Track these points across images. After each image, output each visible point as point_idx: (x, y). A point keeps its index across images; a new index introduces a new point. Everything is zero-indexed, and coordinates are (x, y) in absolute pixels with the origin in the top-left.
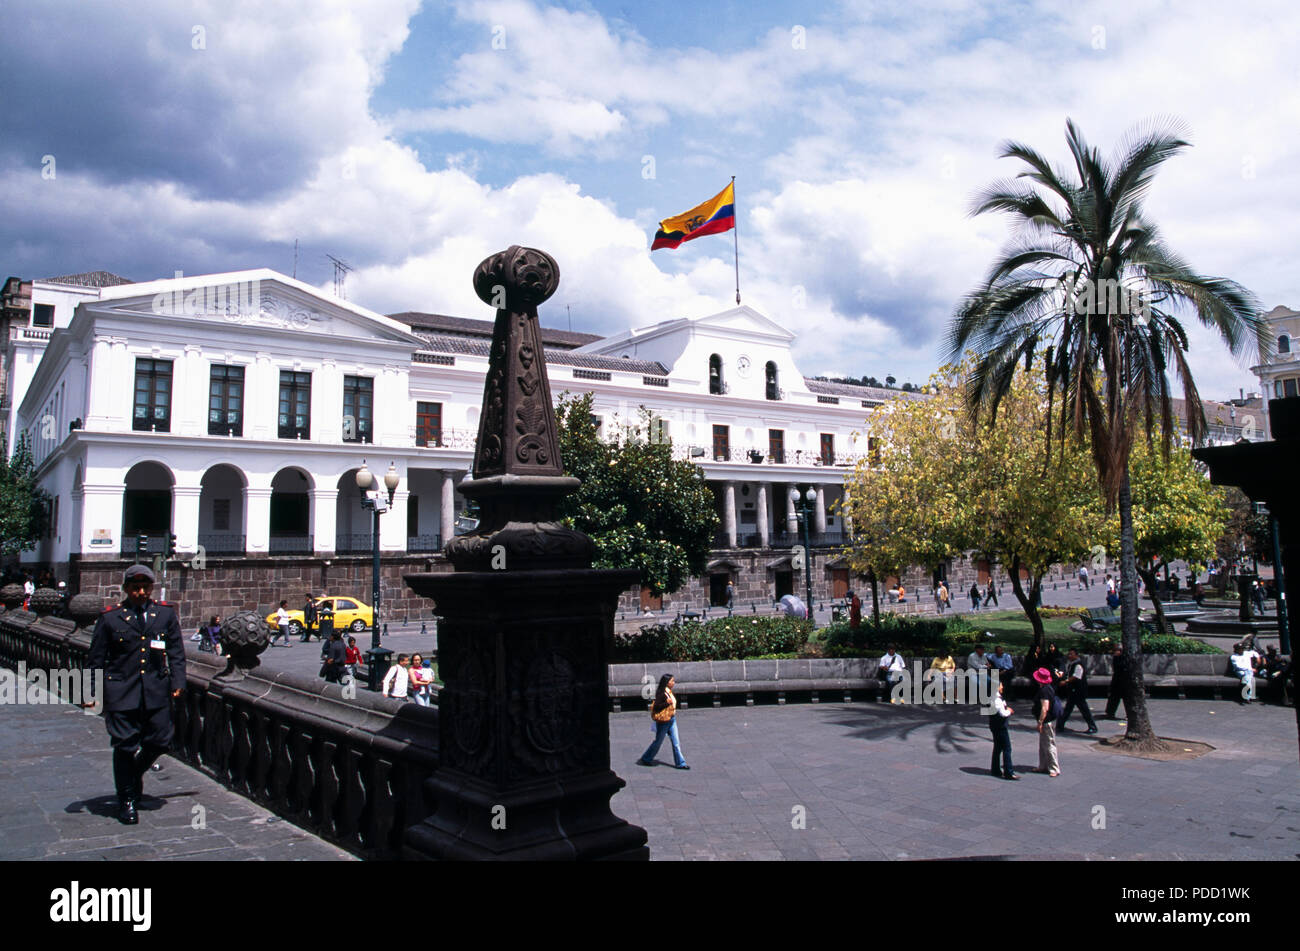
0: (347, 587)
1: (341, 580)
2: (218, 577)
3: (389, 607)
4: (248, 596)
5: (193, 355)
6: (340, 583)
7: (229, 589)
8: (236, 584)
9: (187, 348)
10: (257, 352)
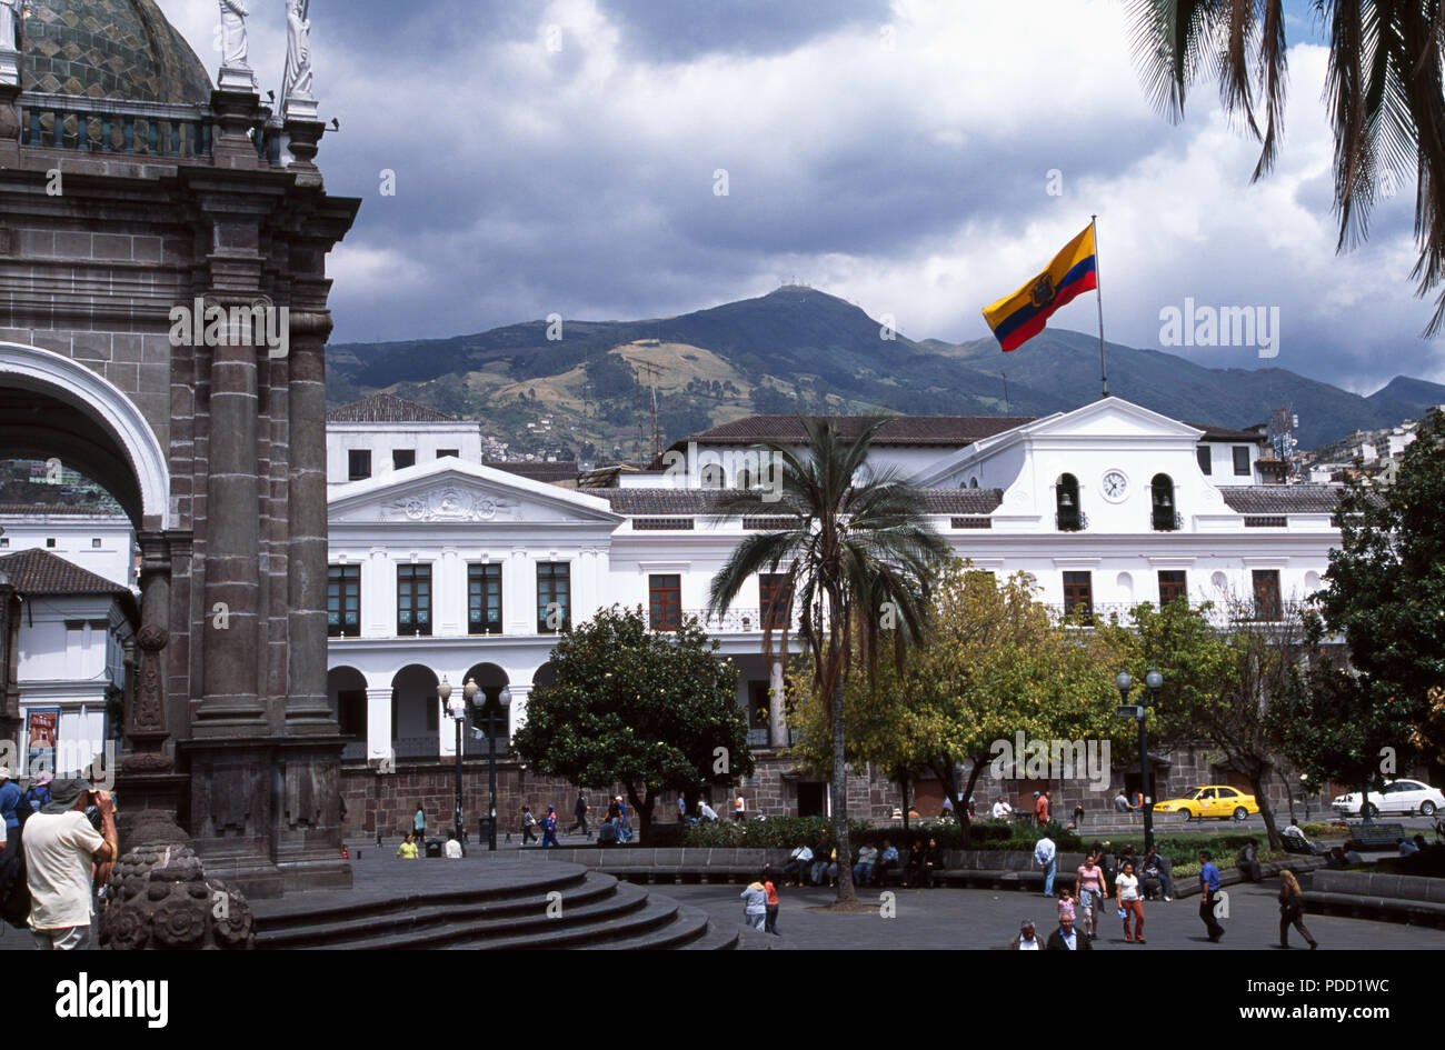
0: (547, 793)
1: (539, 785)
2: (412, 785)
3: (594, 815)
4: (443, 805)
5: (379, 556)
6: (539, 789)
7: (423, 797)
8: (431, 791)
9: (372, 551)
10: (442, 547)
